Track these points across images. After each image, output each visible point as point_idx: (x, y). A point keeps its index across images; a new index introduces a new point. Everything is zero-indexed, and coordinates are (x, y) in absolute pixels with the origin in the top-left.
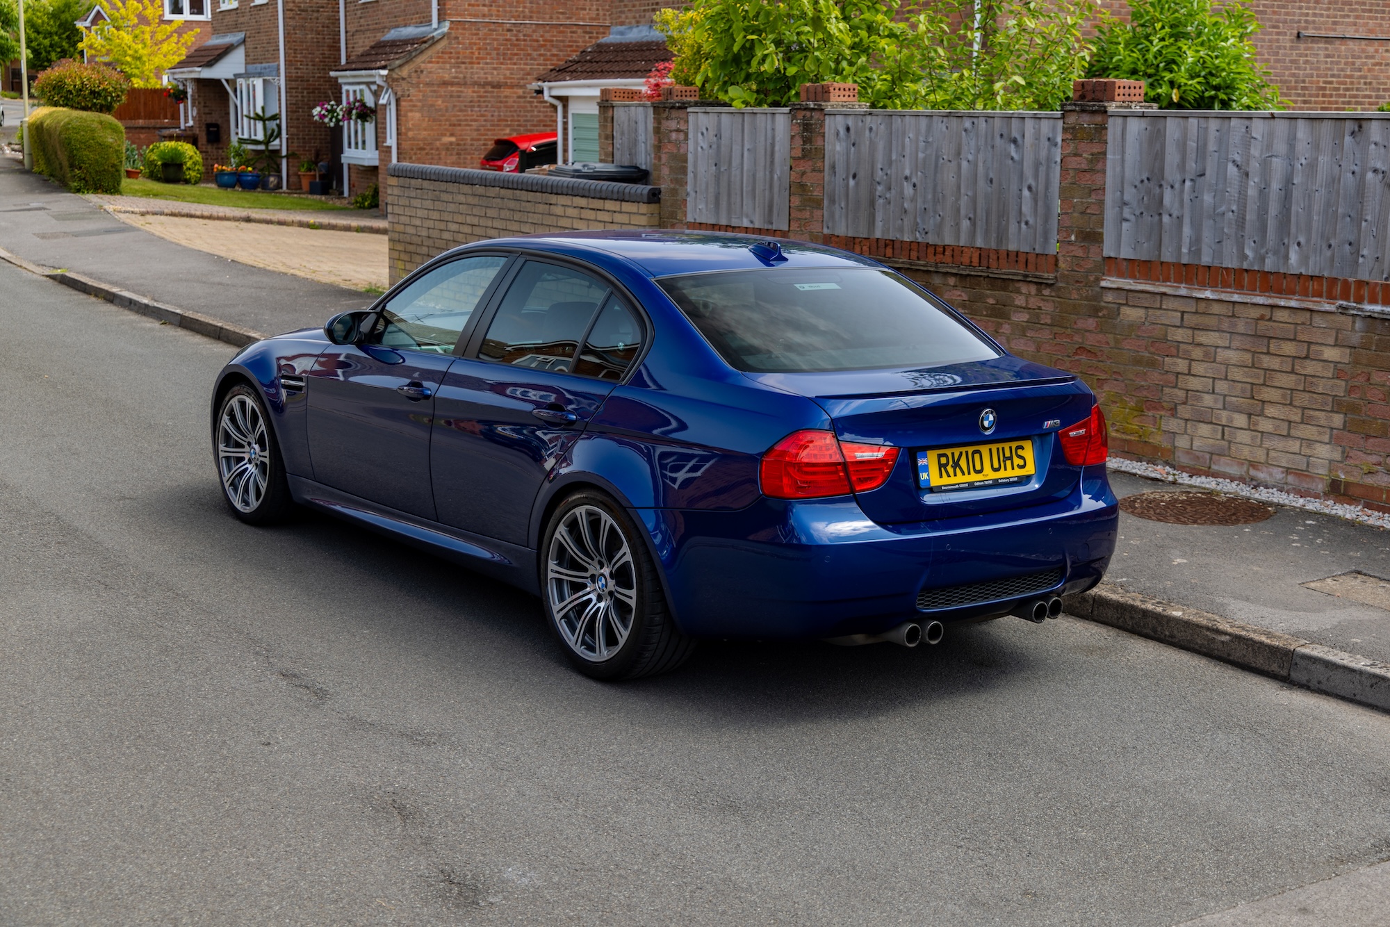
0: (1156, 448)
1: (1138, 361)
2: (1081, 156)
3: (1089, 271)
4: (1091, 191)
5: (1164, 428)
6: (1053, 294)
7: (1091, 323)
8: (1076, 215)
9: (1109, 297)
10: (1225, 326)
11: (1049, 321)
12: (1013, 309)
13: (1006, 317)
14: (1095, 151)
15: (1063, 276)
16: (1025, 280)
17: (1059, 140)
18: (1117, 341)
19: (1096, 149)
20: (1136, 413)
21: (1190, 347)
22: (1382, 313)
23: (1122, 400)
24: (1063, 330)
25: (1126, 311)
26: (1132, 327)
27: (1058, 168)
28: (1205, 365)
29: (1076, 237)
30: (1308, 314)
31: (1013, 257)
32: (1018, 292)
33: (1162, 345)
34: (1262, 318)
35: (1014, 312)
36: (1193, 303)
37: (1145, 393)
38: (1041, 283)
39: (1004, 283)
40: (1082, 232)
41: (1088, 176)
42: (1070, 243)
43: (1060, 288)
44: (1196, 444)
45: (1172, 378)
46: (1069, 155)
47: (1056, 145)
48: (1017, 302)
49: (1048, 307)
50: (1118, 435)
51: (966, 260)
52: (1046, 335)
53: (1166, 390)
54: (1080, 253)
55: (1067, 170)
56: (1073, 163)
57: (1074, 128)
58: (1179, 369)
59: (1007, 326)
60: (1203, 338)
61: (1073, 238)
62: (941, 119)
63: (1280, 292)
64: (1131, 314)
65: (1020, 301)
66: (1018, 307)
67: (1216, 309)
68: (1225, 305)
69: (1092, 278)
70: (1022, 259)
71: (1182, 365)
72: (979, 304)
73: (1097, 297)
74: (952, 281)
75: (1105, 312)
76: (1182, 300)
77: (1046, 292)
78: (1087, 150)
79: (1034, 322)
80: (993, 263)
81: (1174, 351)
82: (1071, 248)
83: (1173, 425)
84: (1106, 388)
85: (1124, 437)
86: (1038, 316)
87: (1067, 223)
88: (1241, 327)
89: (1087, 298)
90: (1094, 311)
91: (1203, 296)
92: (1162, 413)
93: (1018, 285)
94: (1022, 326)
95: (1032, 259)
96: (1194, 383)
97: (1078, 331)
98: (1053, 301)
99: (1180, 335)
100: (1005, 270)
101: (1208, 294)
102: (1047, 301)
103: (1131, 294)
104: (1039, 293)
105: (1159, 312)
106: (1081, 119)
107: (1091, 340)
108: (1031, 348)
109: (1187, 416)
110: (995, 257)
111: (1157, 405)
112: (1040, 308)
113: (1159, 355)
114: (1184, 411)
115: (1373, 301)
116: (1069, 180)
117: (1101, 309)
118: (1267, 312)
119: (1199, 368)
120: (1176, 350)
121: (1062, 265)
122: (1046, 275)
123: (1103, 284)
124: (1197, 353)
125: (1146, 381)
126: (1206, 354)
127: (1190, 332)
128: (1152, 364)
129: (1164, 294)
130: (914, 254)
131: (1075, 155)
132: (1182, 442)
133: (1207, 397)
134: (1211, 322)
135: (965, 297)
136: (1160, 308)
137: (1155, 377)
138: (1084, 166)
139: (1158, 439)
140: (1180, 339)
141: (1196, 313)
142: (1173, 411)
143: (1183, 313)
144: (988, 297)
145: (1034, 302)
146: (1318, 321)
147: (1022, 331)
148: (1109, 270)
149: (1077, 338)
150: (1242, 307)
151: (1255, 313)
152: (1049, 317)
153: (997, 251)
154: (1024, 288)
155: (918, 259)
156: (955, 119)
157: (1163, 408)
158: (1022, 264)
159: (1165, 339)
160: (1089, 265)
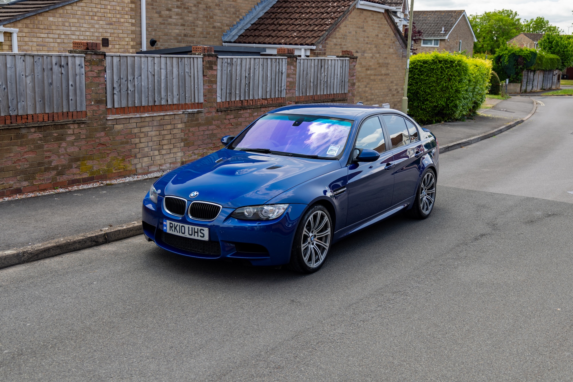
0: (130, 171)
1: (122, 143)
2: (94, 71)
3: (101, 115)
4: (99, 84)
5: (133, 163)
6: (86, 126)
7: (103, 134)
8: (93, 94)
9: (110, 123)
10: (150, 124)
11: (85, 137)
12: (67, 136)
13: (64, 140)
14: (99, 69)
15: (89, 118)
16: (74, 122)
17: (83, 65)
18: (114, 138)
19: (100, 68)
20: (122, 161)
21: (139, 134)
22: (193, 111)
23: (117, 158)
24: (91, 139)
25: (116, 126)
26: (119, 132)
27: (84, 76)
28: (145, 138)
29: (94, 103)
30: (174, 116)
31: (65, 115)
32: (69, 128)
33: (131, 135)
34: (161, 119)
35: (68, 137)
36: (140, 119)
37: (125, 153)
38: (80, 123)
39: (63, 126)
40: (96, 100)
41: (97, 79)
42: (91, 105)
43: (89, 123)
44: (143, 165)
45: (134, 146)
46: (89, 71)
47: (82, 67)
48: (69, 133)
49: (84, 132)
50: (116, 171)
51: (41, 119)
52: (83, 142)
53: (132, 150)
54: (96, 108)
55: (88, 77)
56: (90, 74)
57: (90, 61)
58: (137, 142)
59: (64, 143)
60: (143, 130)
61: (93, 103)
62: (20, 57)
63: (166, 110)
64: (118, 127)
65: (70, 132)
66: (69, 134)
67: (147, 119)
68: (150, 118)
69: (102, 117)
70: (70, 114)
71: (137, 140)
72: (49, 137)
73: (105, 124)
74: (33, 130)
75: (108, 128)
76: (136, 119)
77: (82, 126)
78: (96, 69)
79: (78, 138)
80: (56, 118)
81: (134, 136)
82: (92, 107)
83: (136, 161)
84: (110, 156)
85: (119, 171)
86: (79, 136)
87: (90, 98)
88: (155, 124)
89: (101, 125)
90: (104, 129)
91: (145, 116)
92: (132, 158)
93: (68, 126)
94: (72, 142)
95: (75, 114)
96: (142, 145)
97: (98, 138)
98: (86, 129)
99: (136, 131)
100: (62, 121)
101: (146, 115)
102: (83, 129)
103: (118, 120)
104: (79, 127)
105: (128, 125)
106: (92, 57)
107: (103, 140)
108: (77, 150)
109: (140, 157)
110: (57, 116)
111: (130, 156)
112: (80, 133)
113: (129, 139)
114: (139, 156)
115: (189, 109)
116: (90, 81)
117: (107, 127)
118: (162, 117)
119: (143, 140)
120: (135, 136)
121: (88, 114)
122: (83, 119)
123: (108, 118)
124: (142, 135)
125: (124, 149)
126: (145, 135)
127: (139, 129)
128: (127, 143)
129: (132, 118)
130: (8, 122)
131: (91, 71)
132: (139, 166)
133: (146, 149)
134: (146, 124)
135: (41, 136)
136: (129, 123)
137: (128, 147)
138: (95, 75)
139: (131, 168)
140: (136, 132)
141: (141, 122)
142: (135, 157)
143: (136, 123)
144: (53, 133)
145: (76, 131)
146: (176, 117)
147: (72, 143)
148: (109, 113)
149: (97, 141)
150: (155, 117)
151: (159, 118)
152: (84, 135)
153: (57, 113)
154: (72, 127)
155: (11, 123)
156: (29, 57)
157: (132, 156)
158: (70, 117)
159: (131, 133)
160: (100, 112)
